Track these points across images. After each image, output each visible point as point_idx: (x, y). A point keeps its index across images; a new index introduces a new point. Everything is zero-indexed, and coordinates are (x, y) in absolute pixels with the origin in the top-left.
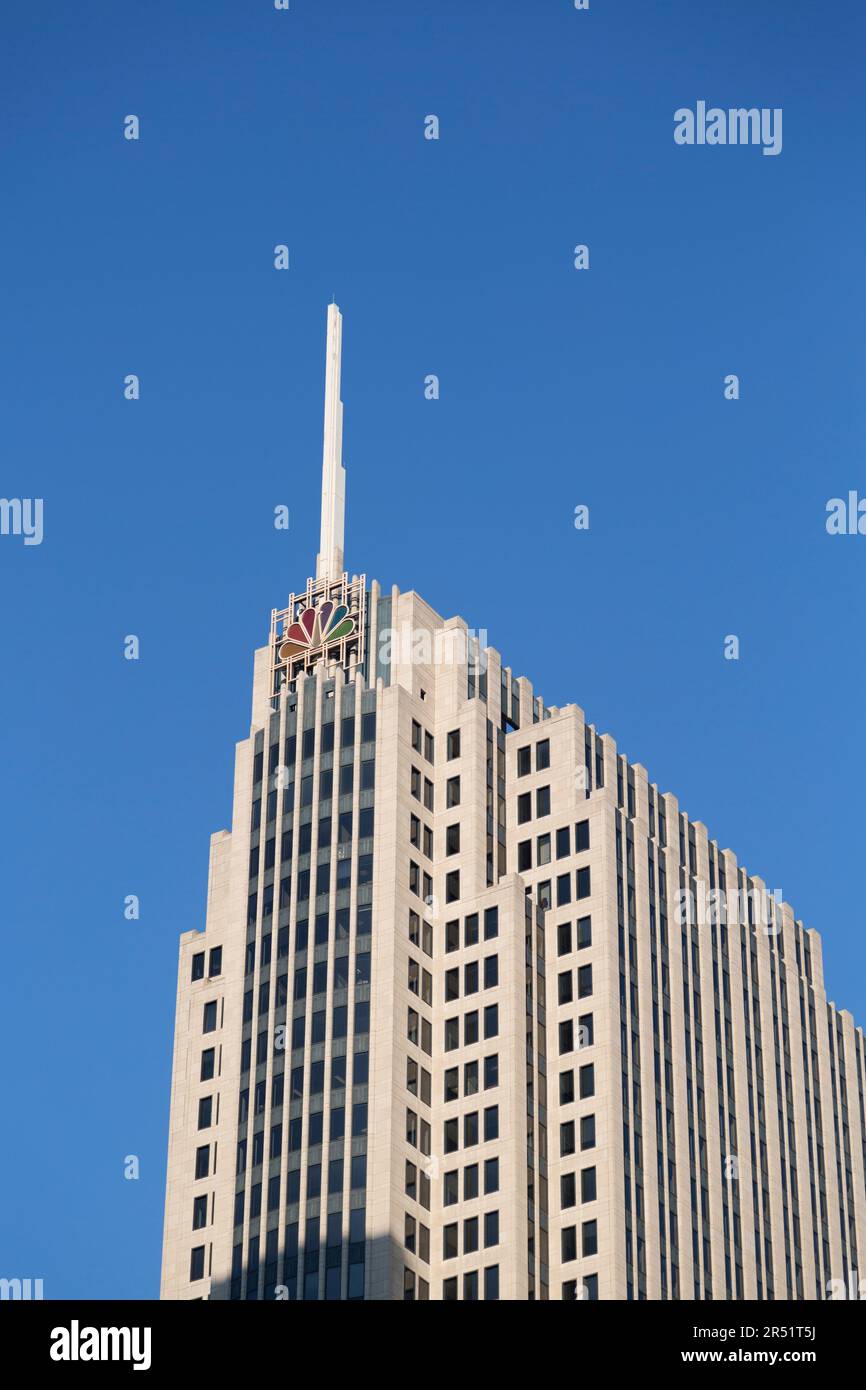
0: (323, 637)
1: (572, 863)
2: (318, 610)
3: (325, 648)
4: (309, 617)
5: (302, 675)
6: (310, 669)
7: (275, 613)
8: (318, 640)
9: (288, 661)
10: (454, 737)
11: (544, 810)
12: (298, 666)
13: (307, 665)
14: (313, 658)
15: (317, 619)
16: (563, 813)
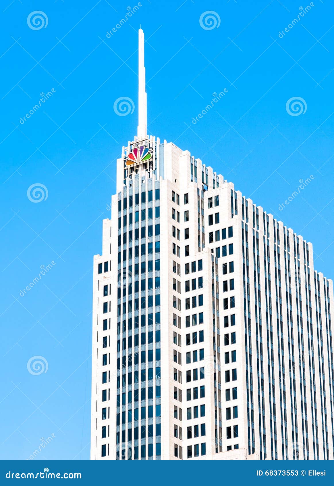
0: (141, 159)
1: (227, 242)
2: (139, 149)
3: (142, 163)
4: (135, 151)
5: (134, 173)
6: (137, 171)
7: (123, 148)
8: (139, 160)
9: (129, 167)
10: (186, 195)
11: (217, 221)
12: (132, 169)
13: (135, 169)
14: (138, 166)
15: (139, 152)
16: (224, 223)
